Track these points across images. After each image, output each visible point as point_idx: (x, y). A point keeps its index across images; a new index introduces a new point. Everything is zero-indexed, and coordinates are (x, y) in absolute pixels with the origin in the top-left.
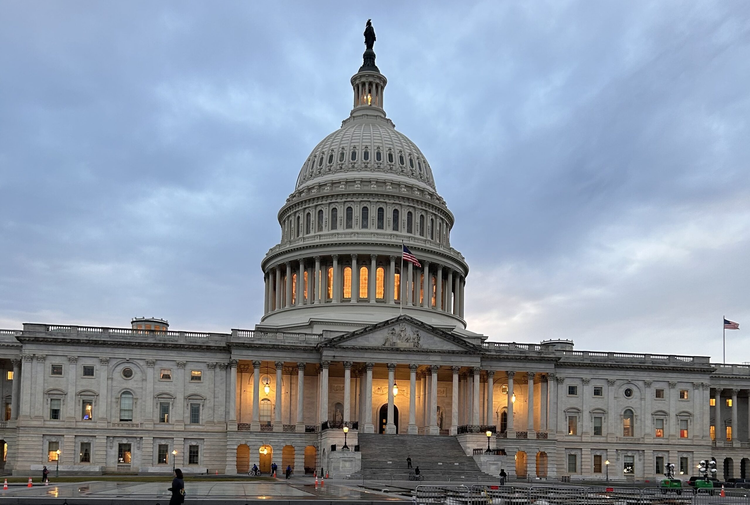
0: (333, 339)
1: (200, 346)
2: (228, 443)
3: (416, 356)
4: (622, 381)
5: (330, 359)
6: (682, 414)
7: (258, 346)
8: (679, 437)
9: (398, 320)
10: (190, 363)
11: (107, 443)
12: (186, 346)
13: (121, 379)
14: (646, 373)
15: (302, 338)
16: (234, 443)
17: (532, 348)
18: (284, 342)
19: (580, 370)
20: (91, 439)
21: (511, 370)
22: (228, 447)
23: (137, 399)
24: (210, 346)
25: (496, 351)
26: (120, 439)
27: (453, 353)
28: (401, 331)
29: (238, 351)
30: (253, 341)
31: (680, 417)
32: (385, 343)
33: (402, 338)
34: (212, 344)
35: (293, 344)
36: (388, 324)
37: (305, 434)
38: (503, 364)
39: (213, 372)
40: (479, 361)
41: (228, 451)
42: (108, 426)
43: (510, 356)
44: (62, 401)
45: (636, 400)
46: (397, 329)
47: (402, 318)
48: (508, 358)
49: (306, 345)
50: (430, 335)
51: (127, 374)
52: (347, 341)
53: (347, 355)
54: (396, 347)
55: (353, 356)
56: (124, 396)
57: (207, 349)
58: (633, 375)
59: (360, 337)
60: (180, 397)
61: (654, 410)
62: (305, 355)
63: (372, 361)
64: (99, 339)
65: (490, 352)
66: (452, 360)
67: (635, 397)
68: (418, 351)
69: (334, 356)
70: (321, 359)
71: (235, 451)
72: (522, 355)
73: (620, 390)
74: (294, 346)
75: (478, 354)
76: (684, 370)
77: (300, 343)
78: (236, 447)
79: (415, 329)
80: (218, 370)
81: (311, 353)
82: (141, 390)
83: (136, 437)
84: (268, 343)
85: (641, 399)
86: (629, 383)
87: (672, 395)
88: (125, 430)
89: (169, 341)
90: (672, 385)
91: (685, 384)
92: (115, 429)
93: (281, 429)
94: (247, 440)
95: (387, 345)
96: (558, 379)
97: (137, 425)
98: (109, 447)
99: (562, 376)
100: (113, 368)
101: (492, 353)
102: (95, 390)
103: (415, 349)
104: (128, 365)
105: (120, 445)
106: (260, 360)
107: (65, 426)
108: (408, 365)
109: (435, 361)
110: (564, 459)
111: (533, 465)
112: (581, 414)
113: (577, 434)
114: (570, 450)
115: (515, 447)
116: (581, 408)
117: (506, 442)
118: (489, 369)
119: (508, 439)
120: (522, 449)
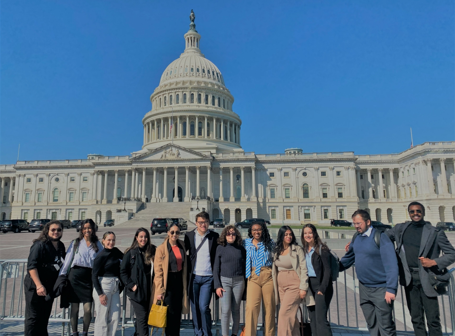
0: (136, 157)
2: (92, 210)
3: (177, 163)
4: (301, 169)
5: (135, 167)
6: (338, 185)
9: (167, 146)
10: (83, 173)
11: (47, 212)
13: (54, 183)
14: (315, 164)
19: (275, 164)
20: (41, 210)
21: (231, 167)
23: (60, 191)
26: (52, 210)
27: (196, 160)
28: (170, 151)
32: (162, 157)
33: (170, 154)
36: (163, 148)
39: (93, 177)
40: (210, 163)
42: (47, 204)
44: (30, 194)
45: (310, 178)
46: (168, 150)
47: (169, 145)
50: (184, 152)
51: (57, 180)
52: (143, 158)
53: (143, 165)
54: (167, 159)
55: (146, 165)
56: (55, 190)
58: (306, 165)
59: (149, 156)
60: (78, 189)
63: (155, 167)
64: (45, 166)
65: (220, 158)
66: (195, 164)
67: (308, 176)
68: (179, 160)
69: (137, 166)
71: (95, 214)
73: (299, 173)
74: (122, 162)
75: (209, 159)
77: (126, 160)
78: (95, 212)
79: (177, 150)
81: (130, 165)
82: (61, 188)
83: (59, 209)
85: (312, 177)
86: (305, 169)
88: (55, 206)
89: (74, 164)
90: (331, 169)
91: (340, 168)
92: (51, 206)
94: (100, 208)
95: (164, 158)
96: (263, 169)
97: (60, 203)
100: (51, 178)
103: (177, 159)
104: (57, 176)
105: (53, 213)
106: (107, 170)
107: (30, 205)
108: (173, 167)
109: (187, 164)
110: (268, 212)
111: (244, 216)
112: (277, 187)
113: (276, 198)
114: (272, 207)
115: (234, 206)
116: (277, 184)
117: (229, 204)
118: (219, 166)
119: (230, 202)
120: (238, 208)
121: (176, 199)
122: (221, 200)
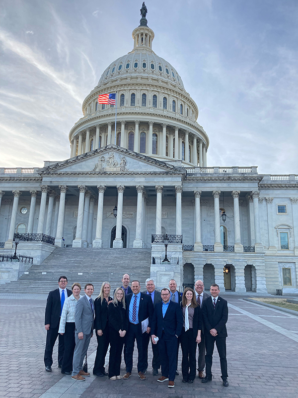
3: (122, 178)
5: (47, 184)
9: (106, 148)
17: (235, 170)
18: (21, 175)
19: (287, 191)
21: (216, 190)
25: (201, 174)
28: (110, 158)
32: (95, 168)
35: (27, 176)
36: (98, 153)
38: (209, 185)
40: (180, 180)
43: (213, 177)
46: (106, 156)
47: (110, 147)
48: (212, 180)
49: (37, 176)
50: (135, 161)
53: (62, 180)
54: (104, 171)
55: (67, 180)
63: (83, 185)
65: (196, 175)
66: (155, 181)
68: (124, 174)
69: (51, 182)
75: (179, 175)
79: (122, 156)
81: (40, 182)
95: (97, 170)
96: (266, 200)
99: (270, 197)
101: (198, 176)
108: (116, 186)
109: (139, 182)
110: (278, 273)
111: (240, 278)
112: (292, 230)
113: (290, 249)
114: (283, 264)
115: (223, 260)
116: (291, 225)
117: (214, 256)
118: (195, 190)
119: (215, 252)
120: (230, 263)
121: (118, 242)
122: (198, 247)
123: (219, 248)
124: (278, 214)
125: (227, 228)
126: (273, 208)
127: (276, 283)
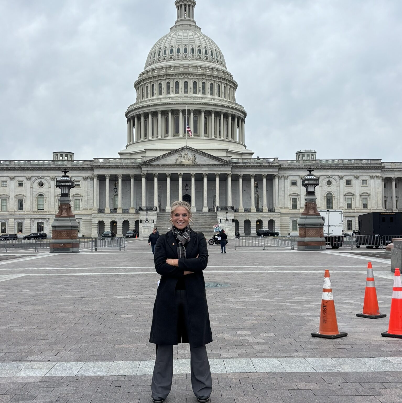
0: (146, 161)
1: (79, 168)
2: (93, 220)
3: (194, 168)
4: (325, 176)
6: (363, 194)
7: (107, 166)
8: (362, 208)
9: (183, 148)
10: (74, 177)
11: (31, 222)
12: (71, 168)
13: (37, 187)
14: (340, 171)
15: (132, 161)
16: (95, 220)
17: (264, 160)
18: (122, 164)
19: (298, 171)
20: (22, 220)
21: (252, 173)
22: (93, 222)
23: (46, 198)
24: (84, 168)
25: (243, 163)
26: (37, 220)
27: (215, 165)
28: (185, 155)
29: (98, 170)
30: (105, 164)
31: (362, 196)
32: (176, 162)
33: (185, 158)
34: (85, 166)
35: (127, 165)
36: (178, 151)
37: (135, 214)
38: (248, 170)
39: (86, 181)
40: (231, 170)
41: (93, 225)
42: (31, 213)
43: (250, 165)
44: (7, 201)
45: (335, 187)
46: (183, 154)
47: (185, 148)
48: (250, 167)
49: (134, 165)
50: (202, 156)
51: (41, 184)
52: (155, 162)
53: (155, 170)
54: (182, 164)
55: (158, 170)
56: (39, 196)
57: (83, 169)
58: (332, 172)
59: (162, 159)
61: (345, 193)
62: (134, 170)
63: (169, 173)
64: (25, 167)
65: (240, 164)
66: (215, 170)
67: (333, 185)
68: (195, 166)
69: (148, 171)
70: (141, 172)
71: (97, 225)
72: (259, 165)
73: (323, 181)
74: (127, 166)
75: (230, 166)
76: (364, 168)
77: (131, 164)
78: (97, 222)
79: (193, 153)
80: (89, 180)
81: (136, 169)
82: (48, 193)
83: (46, 219)
84: (113, 165)
85: (337, 186)
86: (329, 177)
87: (356, 184)
88: (40, 215)
89: (62, 166)
90: (357, 177)
91: (365, 176)
92: (35, 215)
93: (121, 212)
94: (103, 218)
95: (177, 163)
96: (284, 177)
97: (46, 212)
98: (32, 225)
99: (287, 175)
100: (33, 182)
101: (241, 164)
102: (24, 194)
103: (193, 164)
104: (40, 180)
105: (38, 223)
106: (109, 174)
107: (9, 214)
108: (190, 174)
109: (205, 171)
110: (289, 223)
111: (266, 227)
112: (299, 197)
113: (297, 209)
114: (293, 218)
115: (256, 217)
116: (299, 193)
117: (250, 215)
118: (239, 173)
119: (251, 213)
120: (260, 218)
122: (241, 210)
123: (253, 210)
124: (291, 186)
125: (259, 195)
126: (288, 183)
127: (288, 230)
